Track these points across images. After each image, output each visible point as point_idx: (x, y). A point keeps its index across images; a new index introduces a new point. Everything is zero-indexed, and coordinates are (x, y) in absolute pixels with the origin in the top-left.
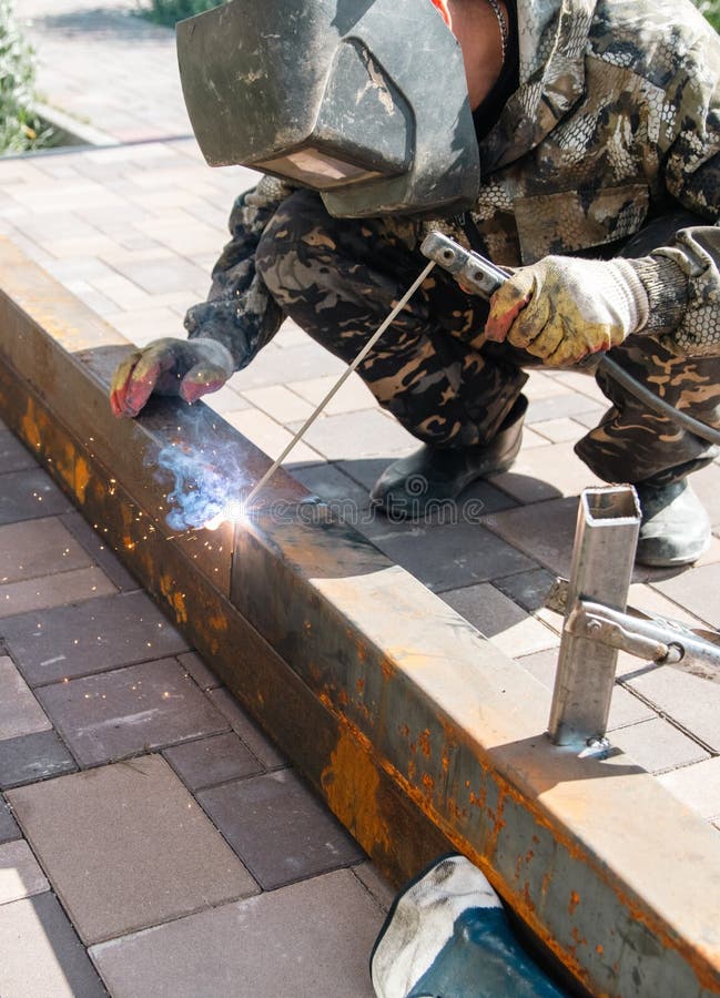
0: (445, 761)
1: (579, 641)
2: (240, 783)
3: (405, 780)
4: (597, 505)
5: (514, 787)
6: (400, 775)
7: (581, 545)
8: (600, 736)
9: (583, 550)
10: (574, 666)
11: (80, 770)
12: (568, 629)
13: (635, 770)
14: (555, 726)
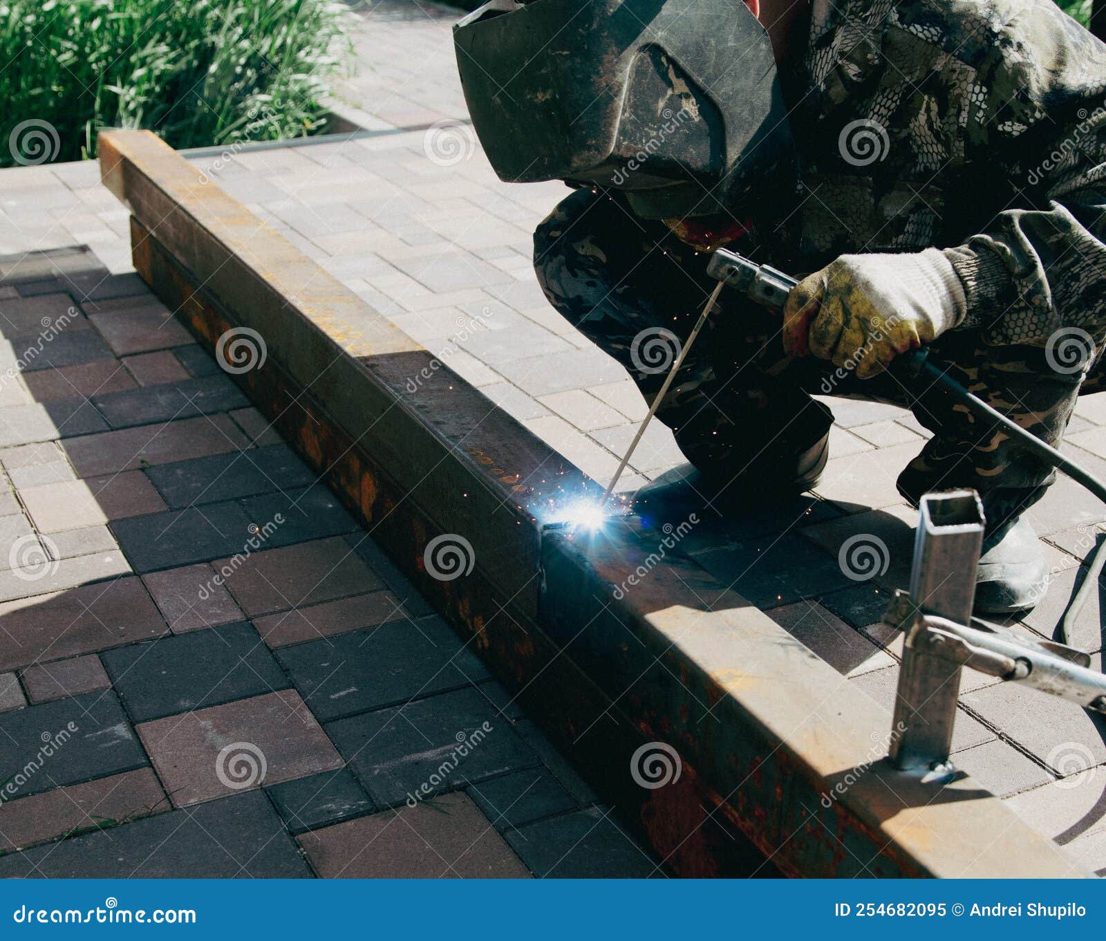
0: (778, 790)
1: (921, 658)
2: (552, 820)
3: (734, 812)
4: (938, 512)
5: (855, 815)
6: (729, 807)
7: (921, 554)
8: (943, 759)
9: (924, 560)
10: (916, 685)
11: (377, 811)
12: (909, 644)
13: (982, 794)
14: (896, 749)
